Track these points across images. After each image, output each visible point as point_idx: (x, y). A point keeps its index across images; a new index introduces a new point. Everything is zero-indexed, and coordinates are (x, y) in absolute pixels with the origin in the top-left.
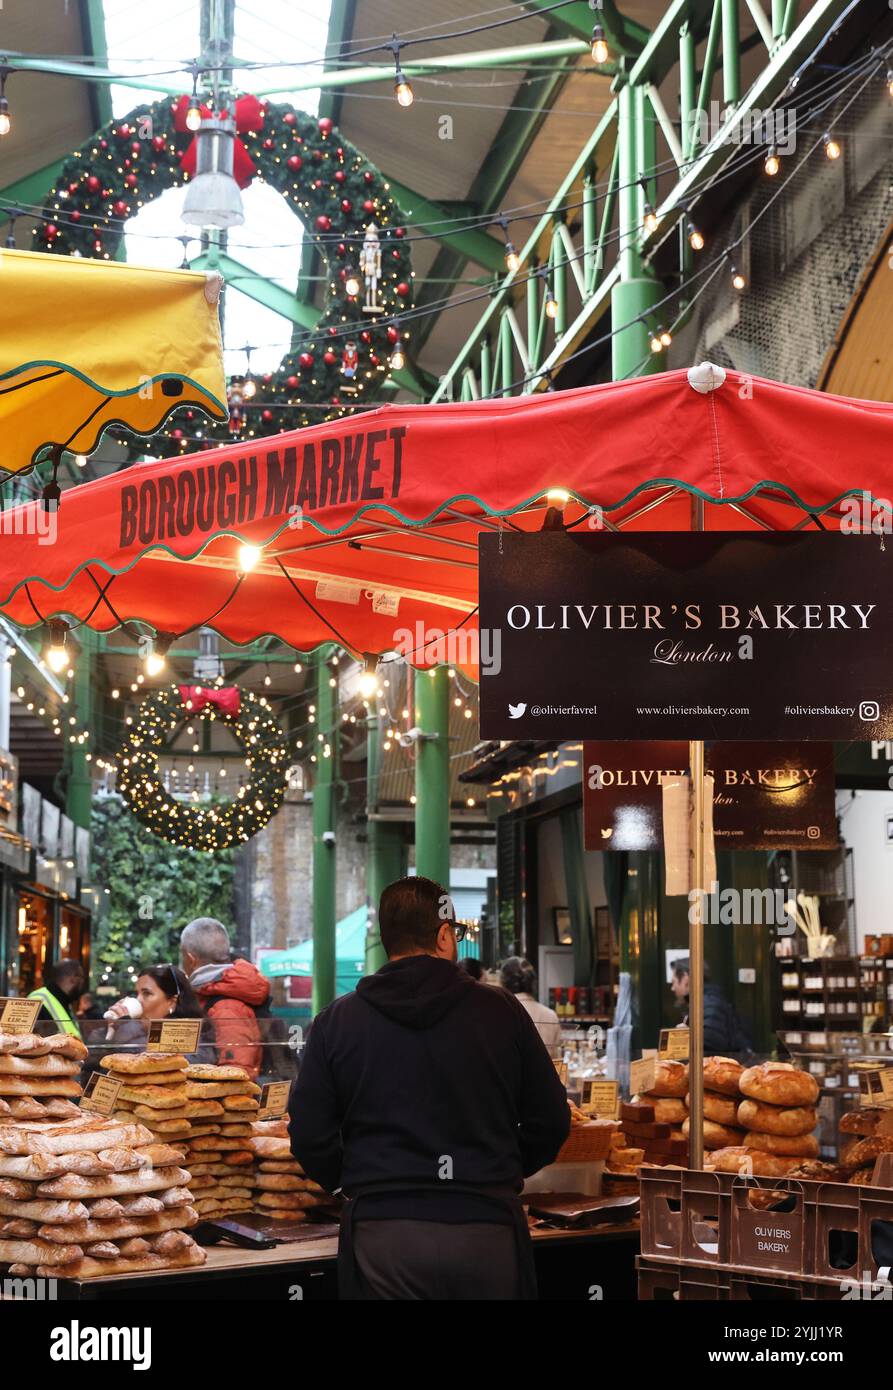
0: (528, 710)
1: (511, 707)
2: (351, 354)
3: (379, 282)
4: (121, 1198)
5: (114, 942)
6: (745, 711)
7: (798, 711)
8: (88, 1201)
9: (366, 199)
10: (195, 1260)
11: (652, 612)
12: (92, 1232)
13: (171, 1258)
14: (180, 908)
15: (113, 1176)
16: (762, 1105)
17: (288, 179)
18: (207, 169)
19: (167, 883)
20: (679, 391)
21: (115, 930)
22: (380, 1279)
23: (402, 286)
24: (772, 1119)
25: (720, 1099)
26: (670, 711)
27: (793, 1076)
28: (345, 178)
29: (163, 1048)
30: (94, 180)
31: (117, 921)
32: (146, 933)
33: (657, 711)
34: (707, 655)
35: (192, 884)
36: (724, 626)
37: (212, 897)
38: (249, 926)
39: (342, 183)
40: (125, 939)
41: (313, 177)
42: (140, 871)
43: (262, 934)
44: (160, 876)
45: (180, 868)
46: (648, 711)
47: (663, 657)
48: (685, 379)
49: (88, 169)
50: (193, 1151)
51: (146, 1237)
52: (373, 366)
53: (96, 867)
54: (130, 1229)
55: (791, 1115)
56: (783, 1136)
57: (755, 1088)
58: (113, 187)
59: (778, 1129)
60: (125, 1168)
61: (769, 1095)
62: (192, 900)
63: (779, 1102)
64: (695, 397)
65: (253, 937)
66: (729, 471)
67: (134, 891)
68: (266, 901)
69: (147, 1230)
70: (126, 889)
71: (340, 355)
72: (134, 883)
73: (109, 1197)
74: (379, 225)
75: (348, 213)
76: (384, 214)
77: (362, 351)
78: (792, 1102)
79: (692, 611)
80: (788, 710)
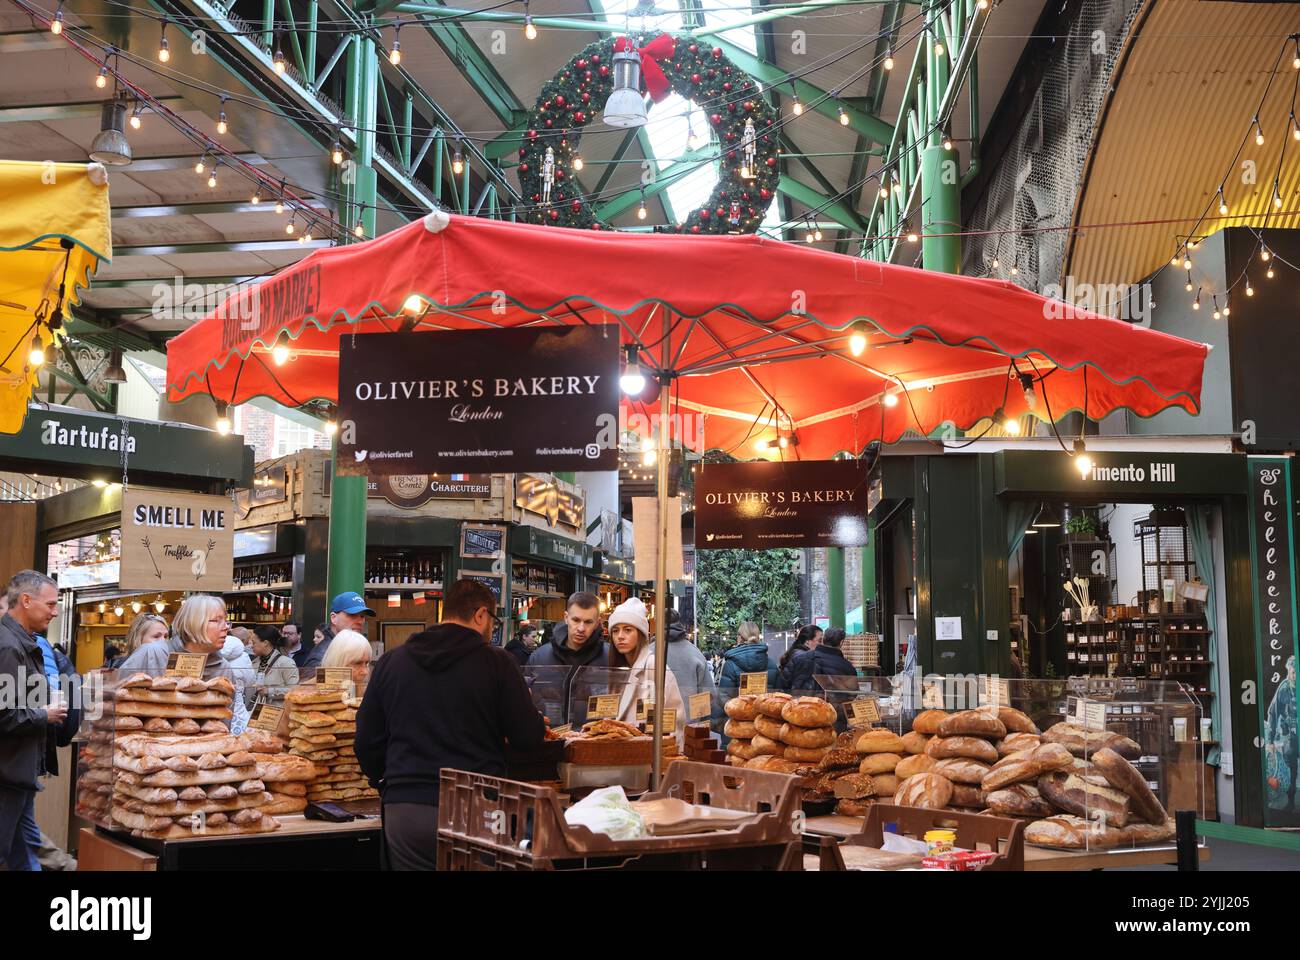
0: (368, 455)
1: (356, 453)
2: (735, 208)
3: (755, 157)
4: (207, 787)
5: (716, 614)
6: (510, 453)
7: (545, 452)
8: (178, 789)
9: (746, 100)
10: (265, 828)
11: (451, 385)
12: (179, 808)
13: (245, 827)
14: (761, 591)
15: (201, 772)
16: (793, 727)
17: (692, 90)
18: (621, 87)
19: (752, 574)
20: (421, 232)
21: (716, 606)
22: (395, 845)
23: (771, 159)
24: (798, 736)
25: (773, 722)
26: (460, 454)
27: (814, 706)
28: (731, 87)
29: (328, 687)
30: (560, 98)
31: (718, 599)
32: (739, 608)
33: (451, 454)
34: (486, 414)
35: (769, 574)
36: (498, 394)
37: (783, 583)
38: (810, 604)
39: (729, 90)
40: (724, 611)
41: (709, 87)
42: (734, 566)
43: (818, 608)
44: (747, 569)
45: (761, 564)
46: (446, 454)
47: (457, 416)
48: (422, 224)
49: (556, 91)
50: (339, 755)
51: (225, 812)
52: (751, 216)
53: (703, 563)
54: (212, 807)
55: (812, 733)
56: (806, 748)
57: (789, 714)
58: (574, 102)
59: (802, 744)
60: (210, 767)
61: (795, 719)
62: (769, 585)
63: (802, 725)
64: (430, 237)
65: (813, 610)
66: (454, 286)
67: (730, 579)
68: (821, 584)
69: (226, 808)
70: (724, 578)
71: (728, 209)
72: (730, 573)
73: (195, 786)
74: (754, 118)
75: (733, 111)
76: (759, 110)
77: (743, 206)
78: (811, 725)
79: (477, 384)
80: (538, 451)
